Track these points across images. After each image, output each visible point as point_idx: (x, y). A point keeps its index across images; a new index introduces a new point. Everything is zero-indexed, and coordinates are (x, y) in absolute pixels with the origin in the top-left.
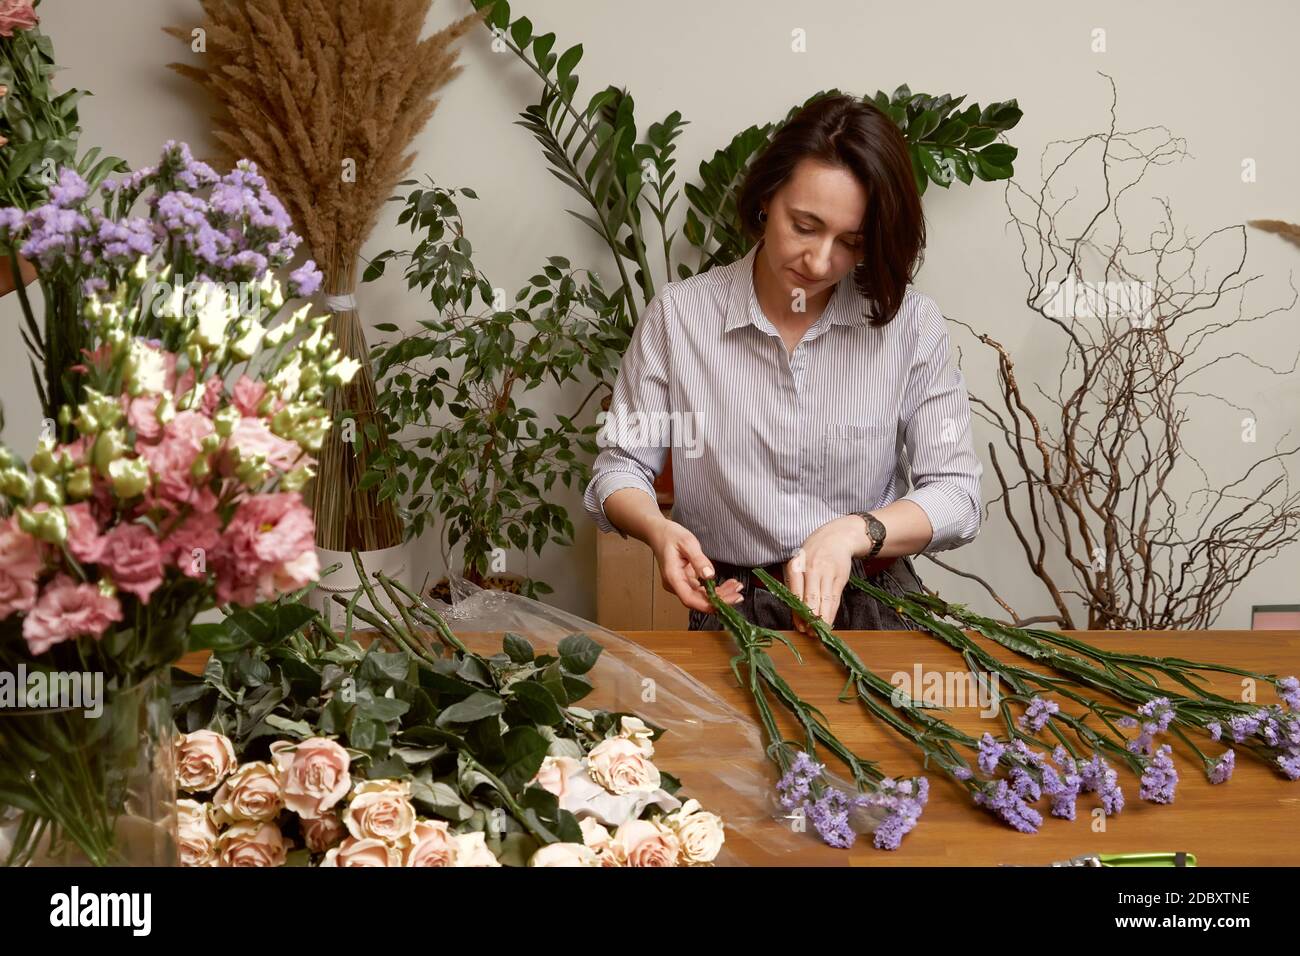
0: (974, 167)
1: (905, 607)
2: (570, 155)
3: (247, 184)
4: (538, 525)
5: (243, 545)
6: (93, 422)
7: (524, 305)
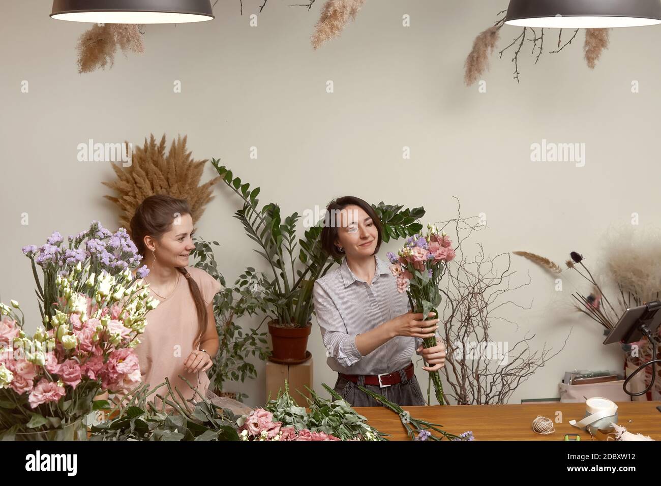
0: (407, 232)
1: (378, 397)
2: (254, 229)
3: (123, 237)
4: (243, 371)
5: (112, 368)
6: (56, 322)
7: (238, 286)
